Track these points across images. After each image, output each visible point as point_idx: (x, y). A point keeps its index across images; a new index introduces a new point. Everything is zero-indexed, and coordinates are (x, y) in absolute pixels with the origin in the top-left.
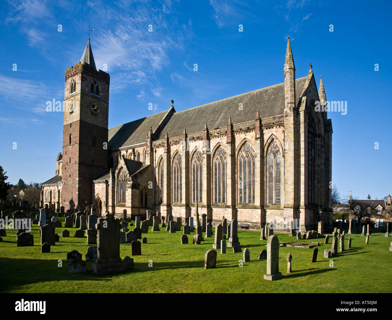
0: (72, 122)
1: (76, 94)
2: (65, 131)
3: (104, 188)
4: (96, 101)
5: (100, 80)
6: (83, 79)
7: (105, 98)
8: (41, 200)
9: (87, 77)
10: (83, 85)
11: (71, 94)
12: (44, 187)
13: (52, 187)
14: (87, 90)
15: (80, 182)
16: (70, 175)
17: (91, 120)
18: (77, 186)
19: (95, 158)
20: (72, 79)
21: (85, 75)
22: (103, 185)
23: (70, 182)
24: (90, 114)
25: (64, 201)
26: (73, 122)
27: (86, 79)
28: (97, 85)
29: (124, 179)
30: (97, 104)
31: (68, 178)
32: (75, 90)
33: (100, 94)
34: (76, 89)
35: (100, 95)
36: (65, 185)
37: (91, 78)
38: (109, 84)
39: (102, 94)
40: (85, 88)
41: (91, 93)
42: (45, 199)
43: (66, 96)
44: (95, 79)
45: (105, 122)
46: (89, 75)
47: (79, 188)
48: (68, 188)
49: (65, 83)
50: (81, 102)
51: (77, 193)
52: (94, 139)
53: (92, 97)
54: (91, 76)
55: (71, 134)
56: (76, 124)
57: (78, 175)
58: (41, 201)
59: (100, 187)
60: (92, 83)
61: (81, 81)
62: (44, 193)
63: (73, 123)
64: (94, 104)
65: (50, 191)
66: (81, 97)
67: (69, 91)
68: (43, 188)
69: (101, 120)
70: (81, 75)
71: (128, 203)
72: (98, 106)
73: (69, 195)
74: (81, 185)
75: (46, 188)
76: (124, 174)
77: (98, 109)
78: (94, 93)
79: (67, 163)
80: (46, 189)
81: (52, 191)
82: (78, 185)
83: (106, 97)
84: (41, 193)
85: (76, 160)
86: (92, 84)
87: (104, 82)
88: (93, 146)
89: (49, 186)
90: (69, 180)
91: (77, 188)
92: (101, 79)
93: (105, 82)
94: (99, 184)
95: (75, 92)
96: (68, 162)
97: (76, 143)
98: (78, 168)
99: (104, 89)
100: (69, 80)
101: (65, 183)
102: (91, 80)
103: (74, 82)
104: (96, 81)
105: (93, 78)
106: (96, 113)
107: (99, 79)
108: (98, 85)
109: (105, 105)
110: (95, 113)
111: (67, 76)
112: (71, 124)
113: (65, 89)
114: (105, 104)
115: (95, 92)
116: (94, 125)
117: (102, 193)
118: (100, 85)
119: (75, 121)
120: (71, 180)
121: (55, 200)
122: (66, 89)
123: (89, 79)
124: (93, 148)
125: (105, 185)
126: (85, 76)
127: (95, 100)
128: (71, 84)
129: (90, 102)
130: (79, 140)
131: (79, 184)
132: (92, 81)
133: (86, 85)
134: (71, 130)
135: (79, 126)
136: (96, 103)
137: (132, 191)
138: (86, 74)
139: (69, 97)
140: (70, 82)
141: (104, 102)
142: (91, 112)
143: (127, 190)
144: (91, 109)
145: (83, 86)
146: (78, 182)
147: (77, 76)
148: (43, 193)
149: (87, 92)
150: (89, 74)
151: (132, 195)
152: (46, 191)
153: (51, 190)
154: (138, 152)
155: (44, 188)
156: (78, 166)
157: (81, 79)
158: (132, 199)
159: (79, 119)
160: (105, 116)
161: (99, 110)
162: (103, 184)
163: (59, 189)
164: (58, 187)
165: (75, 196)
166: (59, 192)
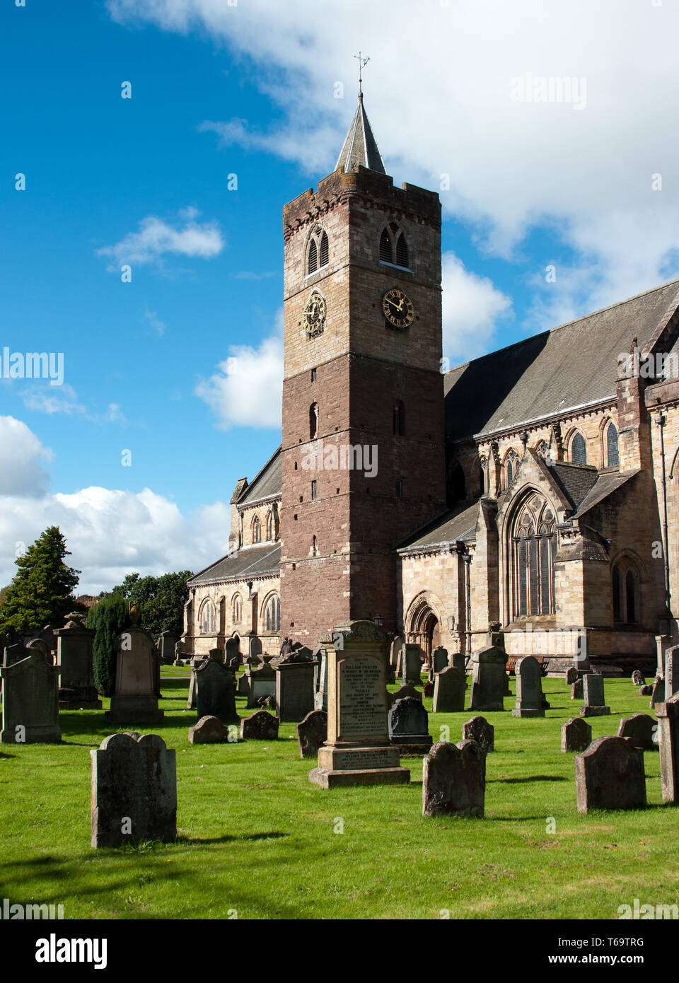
0: (316, 364)
1: (331, 271)
2: (291, 396)
3: (451, 570)
4: (400, 286)
5: (410, 216)
6: (355, 220)
7: (428, 272)
8: (186, 630)
9: (369, 213)
10: (355, 238)
11: (308, 277)
12: (197, 590)
13: (225, 586)
14: (369, 251)
15: (355, 558)
16: (315, 537)
17: (387, 349)
18: (347, 572)
19: (402, 473)
20: (312, 227)
21: (362, 207)
22: (443, 562)
23: (315, 562)
24: (384, 329)
25: (292, 625)
26: (322, 361)
27: (365, 218)
28: (398, 233)
29: (539, 531)
30: (402, 296)
31: (308, 550)
32: (325, 260)
33: (410, 262)
34: (331, 257)
35: (410, 265)
36: (297, 572)
37: (382, 212)
38: (440, 227)
39: (417, 262)
40: (362, 248)
41: (383, 263)
42: (201, 627)
43: (291, 285)
44: (394, 215)
45: (432, 349)
46: (372, 207)
47: (352, 576)
48: (306, 581)
49: (285, 248)
50: (351, 293)
51: (347, 594)
52: (397, 409)
53: (387, 274)
54: (383, 207)
55: (315, 404)
56: (336, 367)
57: (347, 535)
58: (187, 634)
59: (430, 568)
60: (385, 230)
61: (348, 227)
62: (196, 608)
63: (321, 365)
64: (395, 293)
65: (218, 599)
66: (350, 279)
67: (300, 268)
68: (191, 594)
69: (418, 346)
70: (347, 207)
71: (568, 614)
72: (406, 300)
73: (309, 606)
74: (358, 568)
75: (201, 593)
76: (537, 514)
77: (409, 311)
78: (390, 261)
79: (301, 498)
80: (204, 596)
81: (228, 601)
82: (348, 567)
83: (431, 270)
84: (186, 610)
85: (338, 486)
86: (385, 234)
87: (423, 223)
88: (394, 434)
89: (217, 584)
90: (311, 554)
91: (343, 577)
92: (412, 215)
93: (425, 219)
94: (428, 558)
95: (326, 266)
96: (307, 495)
97: (337, 429)
98: (348, 511)
99: (425, 243)
100: (303, 234)
101: (294, 565)
102: (379, 219)
103: (321, 235)
104: (396, 221)
105: (388, 213)
106: (402, 323)
107: (405, 213)
108: (405, 232)
109: (431, 294)
110: (398, 325)
111: (291, 223)
112: (314, 370)
113: (286, 266)
114: (428, 293)
115: (395, 257)
116: (395, 363)
117: (443, 588)
118: (413, 231)
119: (328, 358)
120: (318, 554)
121: (237, 627)
122: (291, 263)
123: (373, 216)
124: (394, 439)
125: (453, 561)
126: (363, 210)
127: (395, 282)
128: (309, 245)
129: (382, 290)
130: (348, 419)
131: (352, 562)
132: (386, 223)
133: (367, 237)
134: (314, 391)
135: (348, 371)
136: (400, 290)
137: (585, 571)
138: (365, 203)
139: (302, 288)
140: (305, 240)
141: (426, 287)
142: (384, 323)
143: (563, 568)
144: (383, 315)
145: (357, 241)
146: (348, 558)
147: (330, 214)
148: (190, 607)
149: (371, 258)
150: (375, 200)
151: (586, 583)
152: (205, 601)
153: (224, 597)
154: (574, 434)
155: (194, 592)
156: (348, 504)
157: (347, 220)
158: (586, 600)
159: (345, 348)
160: (431, 330)
161: (410, 315)
162: (446, 557)
163: (254, 589)
164: (250, 585)
165: (338, 607)
166: (254, 599)
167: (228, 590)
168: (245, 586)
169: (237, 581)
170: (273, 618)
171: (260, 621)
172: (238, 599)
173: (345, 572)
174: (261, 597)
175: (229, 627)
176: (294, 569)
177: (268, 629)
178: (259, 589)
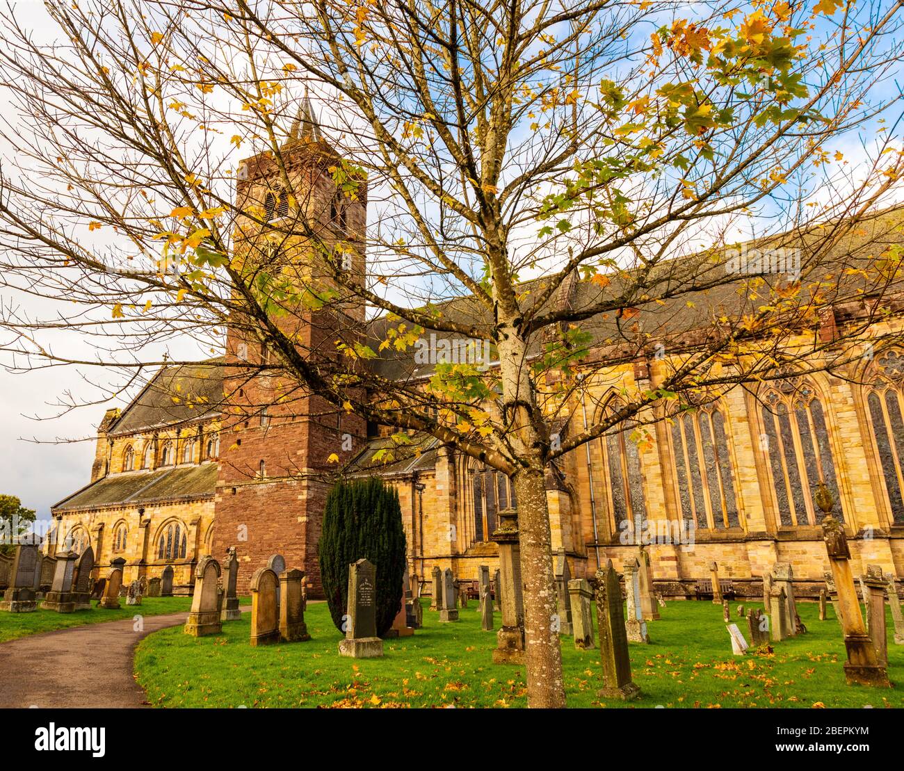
6: (318, 183)
10: (318, 197)
12: (65, 517)
20: (271, 183)
24: (332, 279)
33: (348, 228)
35: (348, 231)
36: (238, 497)
37: (333, 182)
39: (352, 229)
40: (321, 207)
41: (333, 223)
51: (302, 519)
53: (336, 235)
60: (334, 197)
61: (312, 187)
65: (95, 525)
70: (312, 170)
75: (70, 521)
78: (337, 224)
80: (73, 522)
81: (109, 528)
86: (333, 200)
89: (94, 511)
91: (299, 503)
95: (285, 217)
100: (259, 187)
102: (332, 187)
103: (280, 190)
104: (341, 192)
108: (346, 203)
114: (359, 257)
115: (339, 221)
116: (340, 311)
118: (348, 205)
123: (329, 183)
128: (265, 197)
131: (311, 488)
132: (335, 192)
133: (324, 199)
138: (324, 170)
140: (261, 192)
145: (319, 200)
147: (293, 173)
149: (326, 217)
152: (71, 528)
153: (103, 525)
155: (60, 519)
157: (312, 181)
163: (147, 515)
164: (142, 512)
165: (291, 533)
166: (147, 525)
167: (109, 518)
168: (135, 513)
169: (123, 507)
170: (169, 546)
171: (152, 550)
172: (122, 527)
173: (300, 497)
174: (155, 524)
175: (106, 556)
176: (234, 494)
177: (161, 557)
178: (153, 516)
